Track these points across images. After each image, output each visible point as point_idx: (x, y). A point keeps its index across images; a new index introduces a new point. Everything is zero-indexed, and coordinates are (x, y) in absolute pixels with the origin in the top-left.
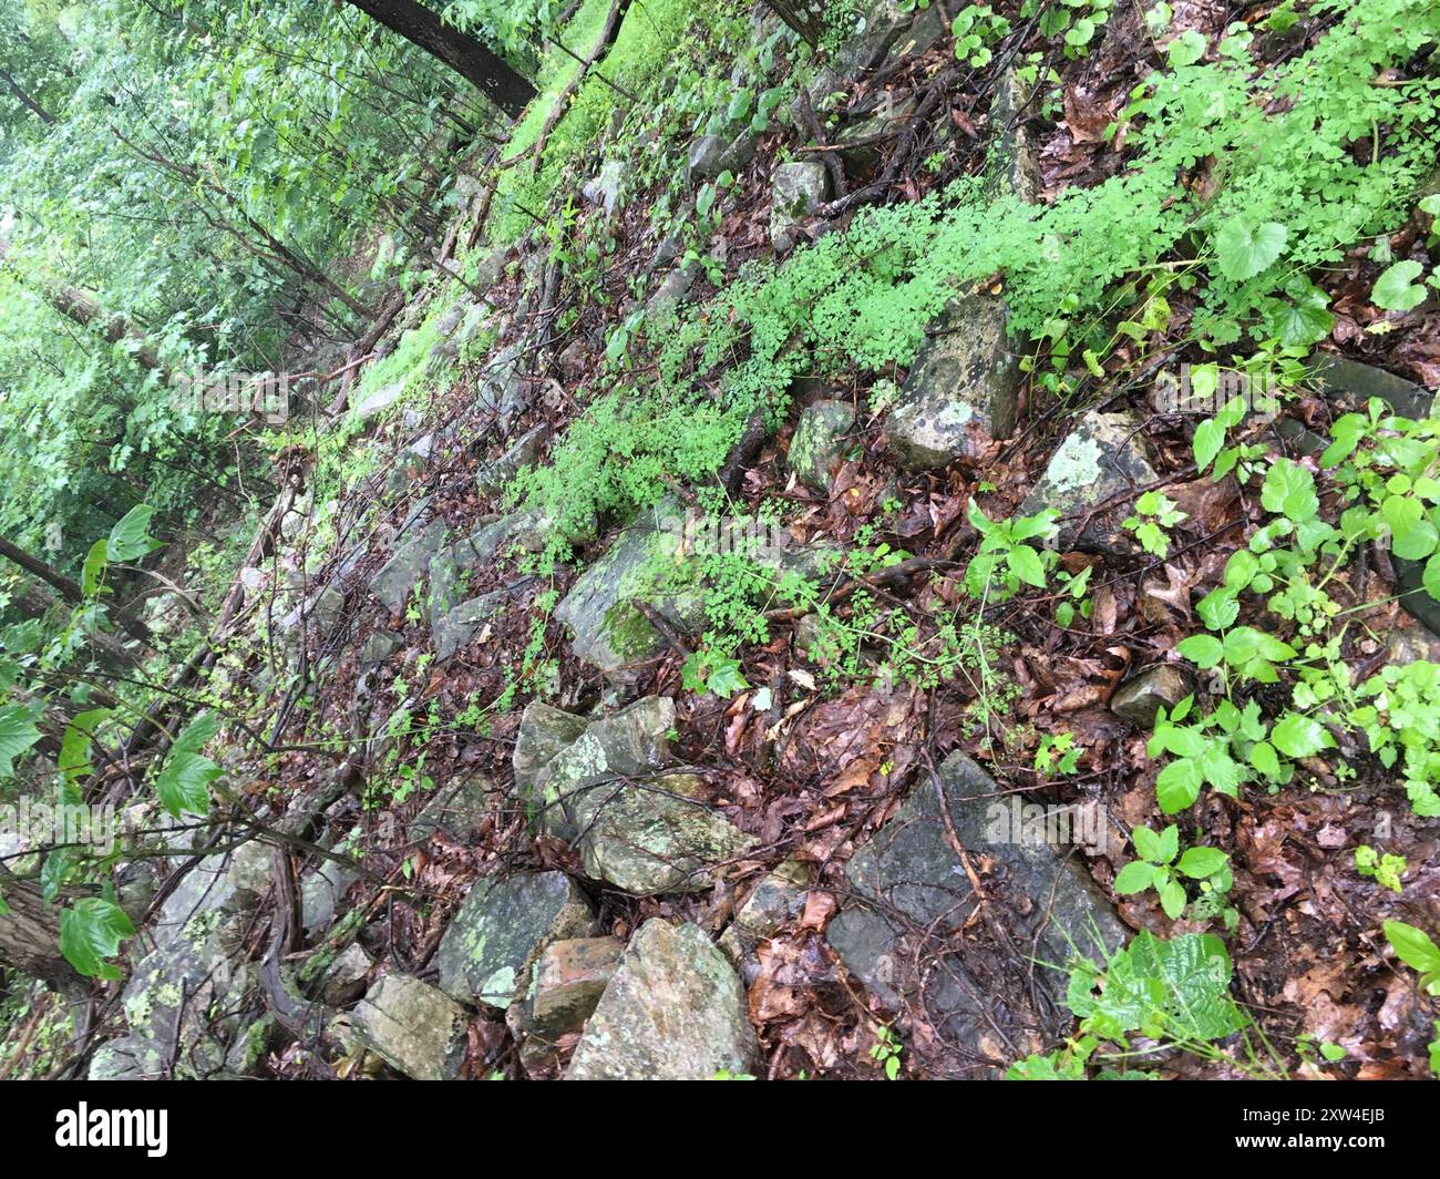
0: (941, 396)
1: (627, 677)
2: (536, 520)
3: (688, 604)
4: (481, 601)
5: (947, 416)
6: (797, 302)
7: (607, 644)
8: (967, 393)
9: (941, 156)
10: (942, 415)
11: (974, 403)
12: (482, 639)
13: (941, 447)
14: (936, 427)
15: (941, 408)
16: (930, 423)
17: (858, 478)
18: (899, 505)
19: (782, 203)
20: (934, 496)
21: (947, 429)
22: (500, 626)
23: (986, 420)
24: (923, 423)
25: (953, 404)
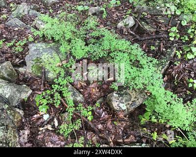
0: (124, 101)
1: (29, 75)
2: (42, 24)
3: (51, 76)
4: (21, 23)
5: (121, 105)
6: (115, 47)
7: (31, 65)
8: (128, 106)
9: (154, 48)
10: (121, 104)
11: (127, 108)
12: (15, 29)
13: (115, 108)
14: (118, 105)
15: (122, 103)
16: (118, 103)
17: (96, 88)
18: (99, 106)
19: (125, 22)
20: (106, 112)
21: (119, 107)
22: (20, 31)
23: (126, 112)
24: (117, 102)
25: (124, 105)
